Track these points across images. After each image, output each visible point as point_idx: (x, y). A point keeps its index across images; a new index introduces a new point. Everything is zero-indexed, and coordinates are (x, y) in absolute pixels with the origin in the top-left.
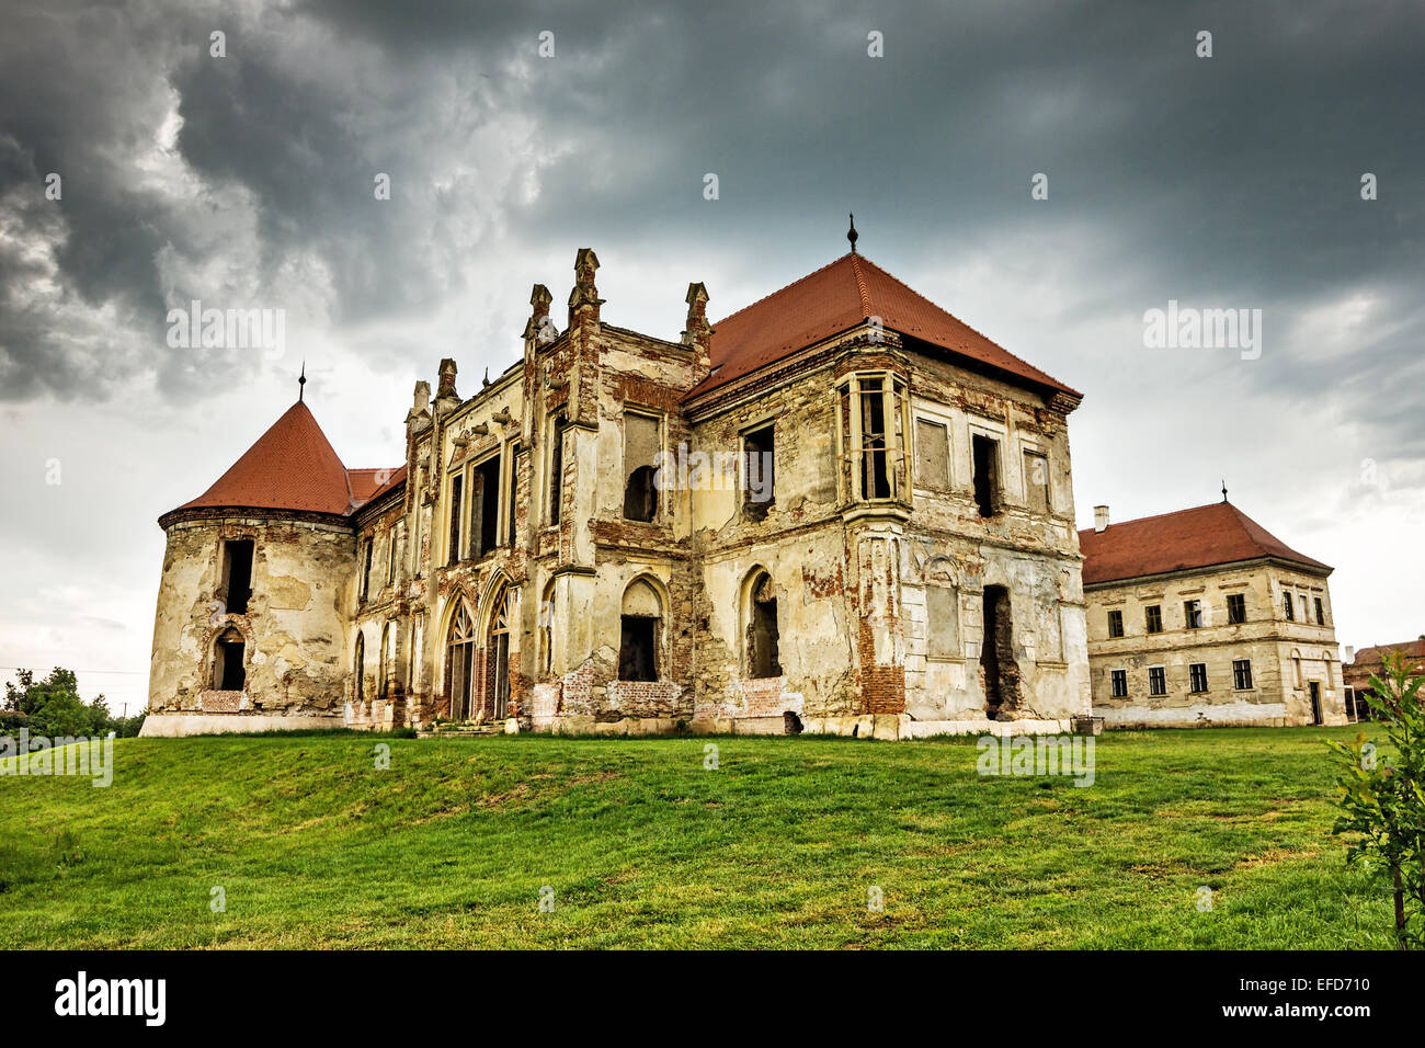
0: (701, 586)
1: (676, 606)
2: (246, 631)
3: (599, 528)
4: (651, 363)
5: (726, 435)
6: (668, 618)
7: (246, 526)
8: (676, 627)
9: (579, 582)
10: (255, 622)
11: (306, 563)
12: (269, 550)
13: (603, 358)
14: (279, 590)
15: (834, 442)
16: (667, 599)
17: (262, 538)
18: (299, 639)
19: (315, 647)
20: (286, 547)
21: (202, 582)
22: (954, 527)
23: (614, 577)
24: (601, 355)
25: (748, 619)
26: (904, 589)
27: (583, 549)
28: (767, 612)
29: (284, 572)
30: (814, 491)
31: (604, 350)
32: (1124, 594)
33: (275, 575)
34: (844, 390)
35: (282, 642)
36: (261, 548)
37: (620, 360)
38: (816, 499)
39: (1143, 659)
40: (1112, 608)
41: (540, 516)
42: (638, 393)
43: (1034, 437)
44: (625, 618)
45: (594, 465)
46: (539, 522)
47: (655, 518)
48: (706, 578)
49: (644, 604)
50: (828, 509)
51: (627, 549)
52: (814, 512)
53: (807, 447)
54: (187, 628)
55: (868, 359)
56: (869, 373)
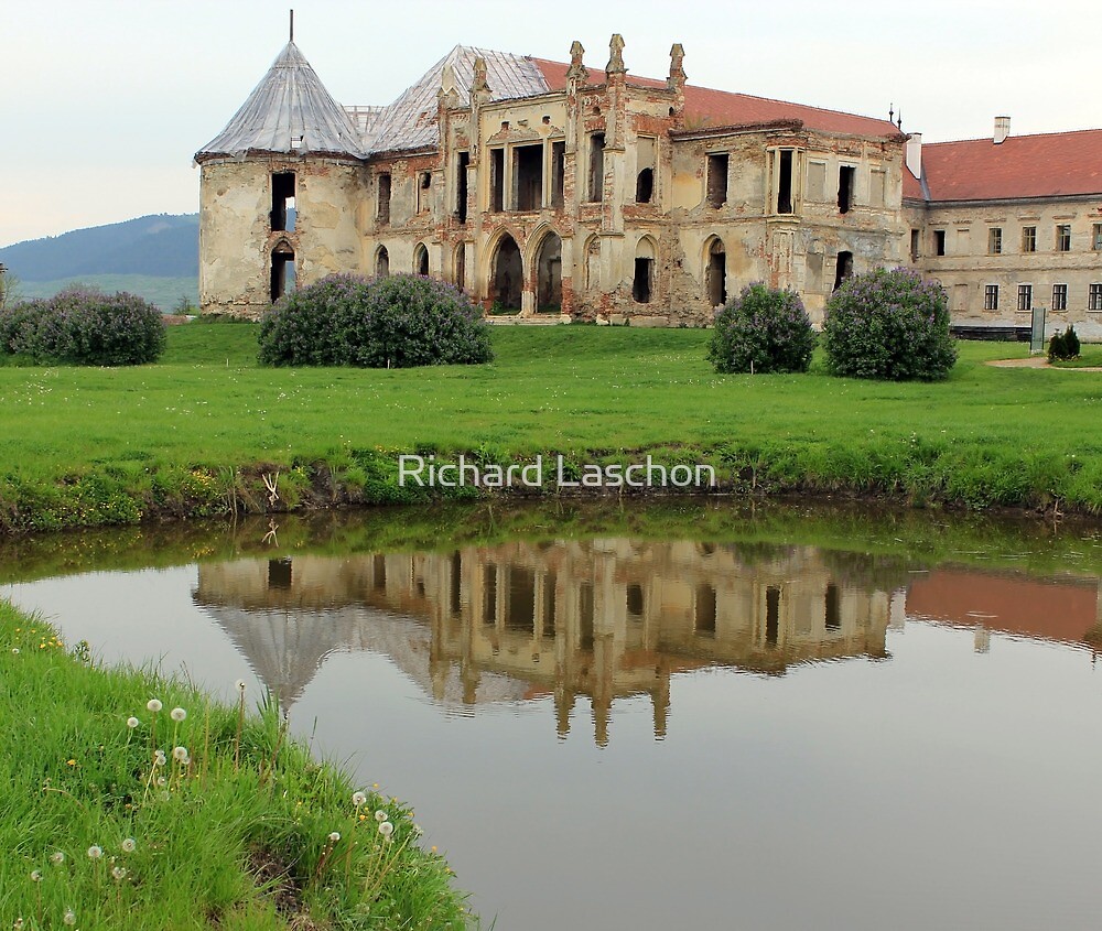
0: (678, 241)
1: (662, 253)
2: (296, 245)
3: (626, 210)
4: (652, 105)
5: (697, 153)
6: (658, 260)
7: (290, 163)
8: (662, 265)
9: (615, 241)
10: (302, 237)
11: (335, 192)
12: (308, 181)
13: (628, 106)
14: (318, 213)
15: (764, 174)
16: (658, 249)
17: (302, 172)
18: (333, 250)
19: (344, 256)
20: (320, 179)
21: (258, 207)
22: (824, 221)
23: (632, 237)
24: (626, 104)
25: (707, 264)
26: (795, 257)
27: (618, 223)
28: (718, 260)
29: (320, 199)
30: (750, 199)
31: (628, 100)
32: (1005, 213)
33: (314, 202)
34: (773, 152)
35: (322, 252)
36: (302, 180)
37: (637, 106)
38: (751, 204)
39: (1015, 276)
40: (994, 226)
41: (581, 196)
42: (645, 124)
43: (878, 162)
44: (636, 259)
45: (623, 173)
46: (581, 200)
47: (651, 199)
48: (680, 237)
49: (646, 253)
50: (756, 212)
51: (640, 221)
52: (749, 212)
53: (749, 175)
54: (249, 242)
55: (787, 140)
56: (786, 147)
